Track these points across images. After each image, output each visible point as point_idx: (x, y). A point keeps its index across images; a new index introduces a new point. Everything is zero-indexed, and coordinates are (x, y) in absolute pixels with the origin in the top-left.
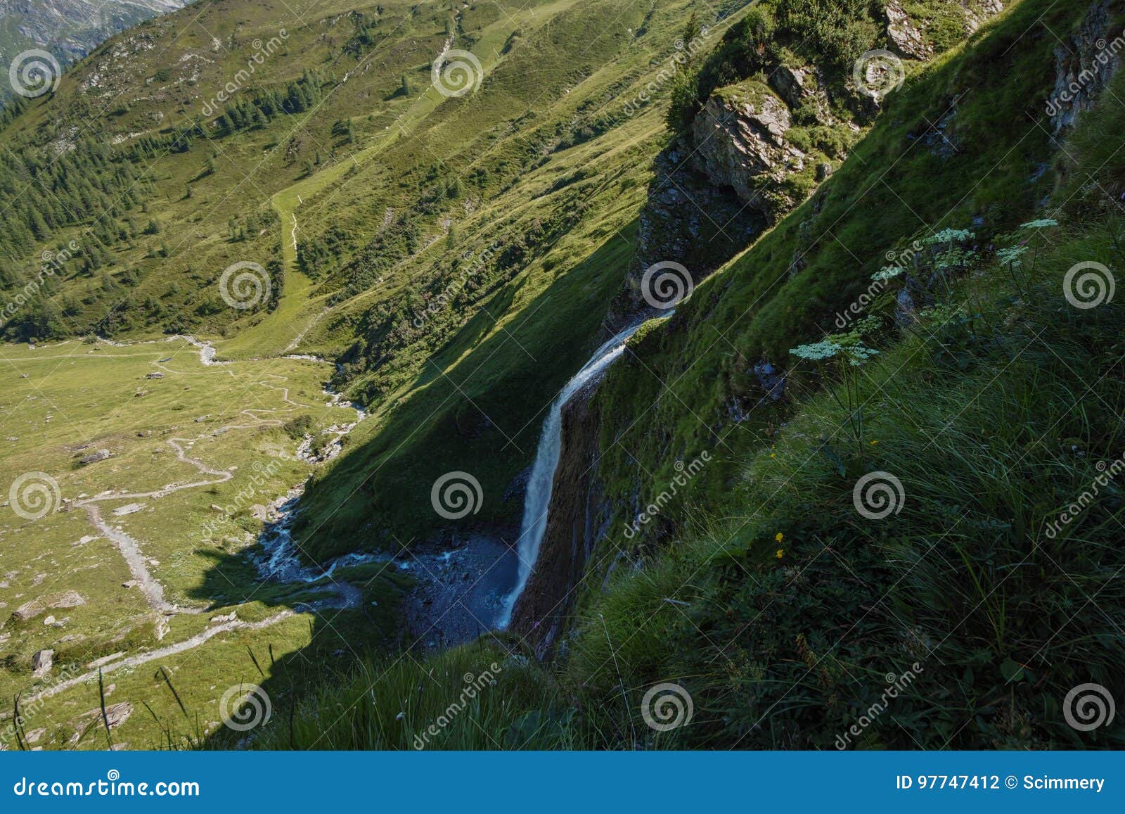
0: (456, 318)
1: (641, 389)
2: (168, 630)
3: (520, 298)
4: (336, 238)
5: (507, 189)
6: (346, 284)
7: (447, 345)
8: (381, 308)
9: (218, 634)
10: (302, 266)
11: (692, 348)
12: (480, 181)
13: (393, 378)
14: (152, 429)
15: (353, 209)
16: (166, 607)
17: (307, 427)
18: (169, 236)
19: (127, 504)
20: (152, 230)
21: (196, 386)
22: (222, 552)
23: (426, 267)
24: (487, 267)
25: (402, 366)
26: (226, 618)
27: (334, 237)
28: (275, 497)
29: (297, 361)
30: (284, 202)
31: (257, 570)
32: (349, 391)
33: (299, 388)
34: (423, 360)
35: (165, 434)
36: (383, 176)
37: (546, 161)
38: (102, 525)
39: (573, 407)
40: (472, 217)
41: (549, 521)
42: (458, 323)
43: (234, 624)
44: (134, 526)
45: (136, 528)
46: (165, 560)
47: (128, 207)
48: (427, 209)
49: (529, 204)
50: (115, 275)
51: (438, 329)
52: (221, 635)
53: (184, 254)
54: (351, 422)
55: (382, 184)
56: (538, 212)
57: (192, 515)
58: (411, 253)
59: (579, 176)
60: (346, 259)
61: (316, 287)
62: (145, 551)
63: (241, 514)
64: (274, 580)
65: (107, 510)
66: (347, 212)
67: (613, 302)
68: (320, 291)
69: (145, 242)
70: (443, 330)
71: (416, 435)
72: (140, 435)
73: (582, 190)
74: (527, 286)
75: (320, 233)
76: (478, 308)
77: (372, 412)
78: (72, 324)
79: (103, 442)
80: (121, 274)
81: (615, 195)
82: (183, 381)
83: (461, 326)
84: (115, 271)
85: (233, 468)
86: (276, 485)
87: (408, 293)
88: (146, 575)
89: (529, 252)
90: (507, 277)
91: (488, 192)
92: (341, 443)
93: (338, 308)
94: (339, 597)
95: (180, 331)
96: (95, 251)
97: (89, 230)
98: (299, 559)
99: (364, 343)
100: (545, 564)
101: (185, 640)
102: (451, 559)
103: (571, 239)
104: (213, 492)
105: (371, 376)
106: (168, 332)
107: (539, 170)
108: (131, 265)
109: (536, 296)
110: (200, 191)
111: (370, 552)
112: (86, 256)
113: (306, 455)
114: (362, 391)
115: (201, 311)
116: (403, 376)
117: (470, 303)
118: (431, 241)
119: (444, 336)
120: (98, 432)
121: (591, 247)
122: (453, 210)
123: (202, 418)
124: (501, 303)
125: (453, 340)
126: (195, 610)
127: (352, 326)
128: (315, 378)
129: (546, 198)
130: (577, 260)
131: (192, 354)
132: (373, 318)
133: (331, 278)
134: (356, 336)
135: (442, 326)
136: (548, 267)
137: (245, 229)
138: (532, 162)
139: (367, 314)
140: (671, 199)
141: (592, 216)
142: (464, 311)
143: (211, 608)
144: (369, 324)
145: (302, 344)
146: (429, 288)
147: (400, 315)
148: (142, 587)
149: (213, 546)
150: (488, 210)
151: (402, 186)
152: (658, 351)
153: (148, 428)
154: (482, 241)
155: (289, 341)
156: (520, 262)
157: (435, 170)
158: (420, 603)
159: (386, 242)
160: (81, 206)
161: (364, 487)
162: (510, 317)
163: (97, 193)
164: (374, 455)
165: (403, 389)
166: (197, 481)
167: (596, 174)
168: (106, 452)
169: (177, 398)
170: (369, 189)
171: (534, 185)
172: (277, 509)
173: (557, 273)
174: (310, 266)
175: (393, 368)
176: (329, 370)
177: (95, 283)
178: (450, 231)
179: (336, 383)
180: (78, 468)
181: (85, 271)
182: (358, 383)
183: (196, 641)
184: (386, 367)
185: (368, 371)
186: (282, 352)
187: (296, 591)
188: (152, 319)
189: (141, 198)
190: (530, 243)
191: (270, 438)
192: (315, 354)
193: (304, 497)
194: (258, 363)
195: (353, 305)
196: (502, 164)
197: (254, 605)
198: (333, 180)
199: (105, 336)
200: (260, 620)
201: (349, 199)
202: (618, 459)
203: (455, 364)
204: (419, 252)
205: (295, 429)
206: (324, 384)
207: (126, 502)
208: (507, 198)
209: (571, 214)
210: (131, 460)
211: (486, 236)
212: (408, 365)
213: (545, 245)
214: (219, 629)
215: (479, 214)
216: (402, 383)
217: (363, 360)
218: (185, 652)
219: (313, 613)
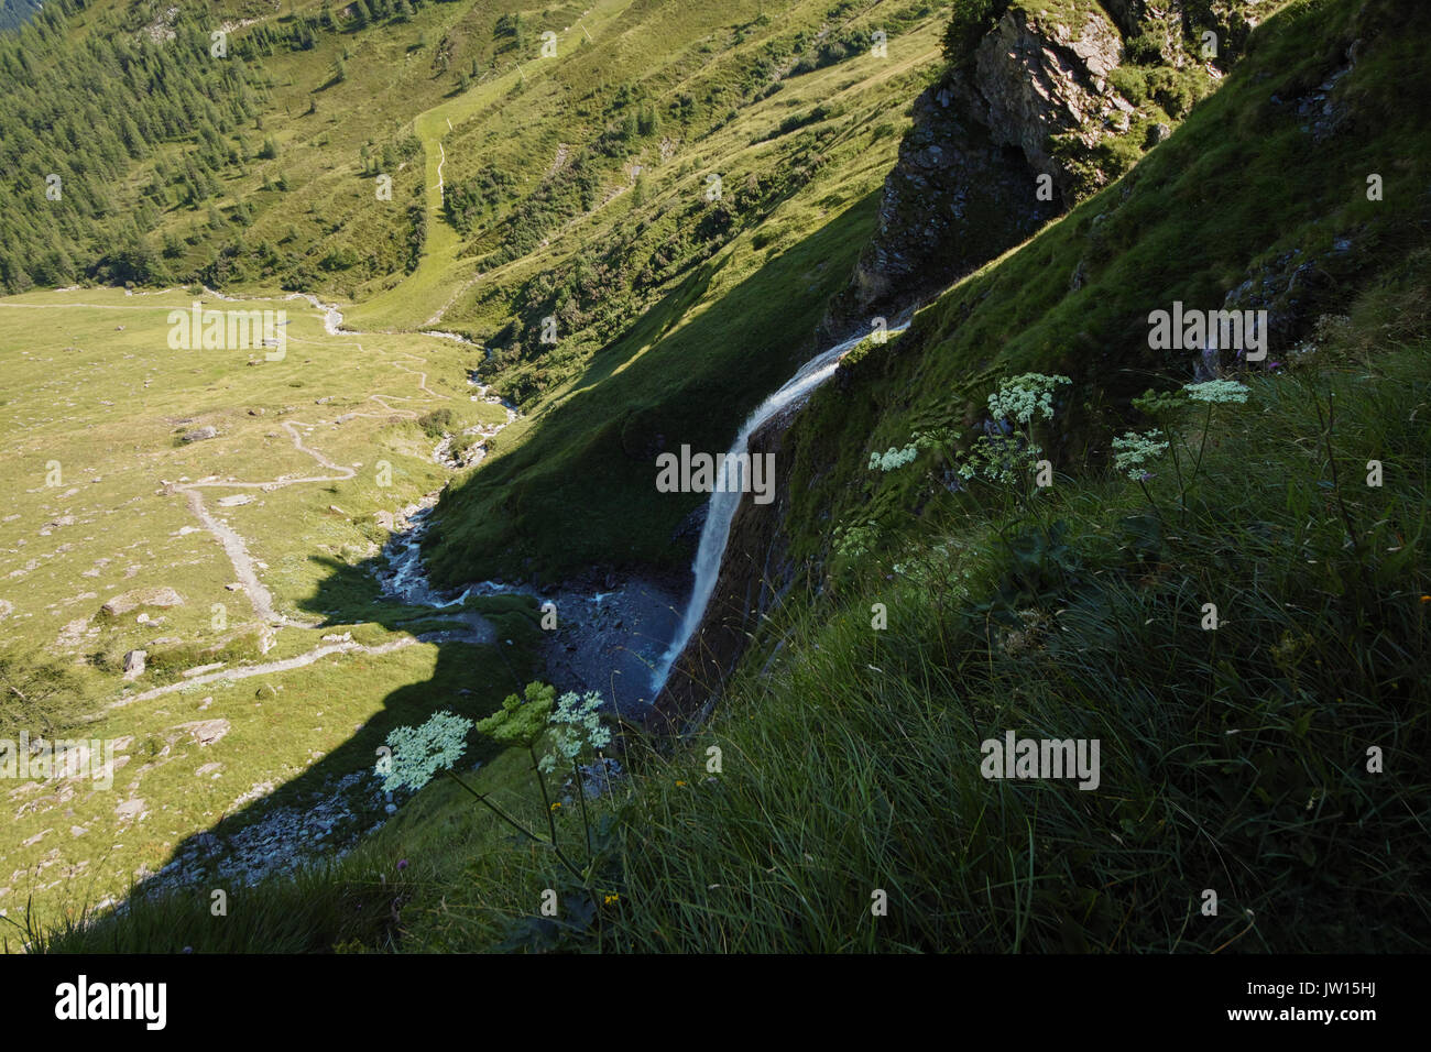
0: (636, 302)
1: (851, 423)
2: (275, 644)
3: (718, 284)
4: (492, 182)
5: (719, 127)
6: (502, 245)
7: (622, 337)
8: (543, 281)
9: (329, 655)
10: (449, 216)
11: (921, 379)
12: (683, 114)
13: (553, 373)
14: (266, 407)
15: (515, 142)
16: (274, 617)
17: (447, 423)
18: (289, 164)
19: (234, 494)
20: (267, 154)
21: (319, 360)
22: (340, 561)
23: (605, 228)
24: (681, 237)
25: (565, 359)
26: (340, 637)
27: (490, 180)
28: (405, 504)
29: (439, 340)
30: (432, 124)
31: (380, 587)
32: (499, 383)
33: (439, 374)
34: (591, 354)
35: (281, 415)
36: (557, 99)
37: (775, 89)
38: (205, 516)
39: (764, 437)
40: (670, 164)
41: (721, 574)
42: (638, 309)
43: (348, 645)
44: (242, 520)
45: (243, 523)
46: (273, 563)
47: (240, 122)
48: (610, 148)
49: (746, 151)
50: (223, 210)
51: (612, 315)
52: (333, 657)
53: (306, 188)
54: (499, 423)
55: (555, 110)
56: (756, 164)
57: (307, 515)
58: (586, 209)
59: (818, 115)
60: (504, 211)
61: (465, 246)
62: (253, 551)
63: (364, 520)
64: (397, 600)
65: (212, 498)
66: (507, 146)
67: (833, 301)
68: (470, 252)
69: (260, 168)
70: (619, 317)
71: (573, 449)
72: (251, 413)
73: (820, 136)
74: (729, 268)
75: (473, 173)
76: (665, 291)
77: (525, 413)
78: (176, 268)
79: (209, 417)
80: (231, 209)
81: (862, 147)
82: (303, 352)
83: (642, 313)
84: (224, 204)
85: (357, 464)
86: (406, 491)
87: (578, 264)
88: (253, 579)
89: (738, 220)
90: (706, 252)
91: (694, 131)
92: (485, 447)
93: (490, 275)
94: (468, 629)
95: (300, 289)
96: (200, 177)
97: (194, 148)
98: (429, 580)
99: (520, 325)
100: (711, 622)
101: (292, 657)
102: (603, 602)
103: (794, 206)
104: (333, 491)
105: (526, 368)
106: (286, 288)
107: (764, 103)
108: (243, 199)
109: (738, 282)
110: (327, 105)
111: (509, 582)
112: (189, 181)
113: (444, 458)
114: (514, 386)
115: (326, 265)
116: (564, 372)
117: (655, 284)
118: (613, 194)
119: (619, 325)
120: (204, 405)
121: (820, 219)
122: (645, 152)
123: (324, 400)
124: (693, 290)
125: (630, 331)
126: (306, 623)
127: (507, 301)
128: (459, 363)
129: (770, 145)
130: (798, 237)
131: (316, 319)
132: (533, 293)
133: (484, 236)
134: (511, 315)
135: (618, 311)
136: (759, 243)
137: (381, 160)
138: (756, 90)
139: (526, 286)
140: (930, 160)
141: (827, 176)
142: (646, 295)
143: (325, 625)
144: (527, 301)
145: (446, 319)
146: (605, 259)
147: (566, 293)
148: (248, 592)
149: (331, 554)
150: (689, 157)
151: (581, 114)
152: (881, 376)
153: (261, 405)
154: (678, 200)
155: (430, 313)
156: (725, 233)
157: (625, 94)
158: (563, 648)
159: (555, 192)
160: (183, 116)
161: (506, 506)
162: (702, 308)
163: (202, 100)
164: (522, 467)
165: (563, 389)
166: (315, 475)
167: (841, 113)
168: (212, 430)
169: (295, 372)
170: (537, 115)
171: (756, 124)
172: (407, 518)
173: (771, 253)
174: (459, 217)
175: (554, 361)
176: (476, 355)
177: (201, 218)
178: (638, 182)
179: (484, 372)
180: (180, 445)
181: (188, 201)
182: (510, 375)
183: (304, 661)
184: (545, 358)
185: (523, 361)
186: (420, 327)
187: (421, 617)
188: (268, 270)
189: (255, 110)
190: (741, 208)
191: (402, 433)
192: (462, 333)
193: (439, 508)
194: (392, 338)
195: (512, 273)
196: (715, 91)
197: (372, 626)
198: (492, 100)
199: (214, 287)
200: (378, 645)
201: (511, 128)
202: (809, 512)
203: (628, 364)
204: (596, 208)
205: (432, 425)
206: (469, 372)
207: (233, 491)
208: (717, 140)
209: (799, 170)
210: (240, 442)
211: (684, 193)
212: (571, 358)
213: (760, 212)
214: (331, 649)
215: (679, 161)
216: (562, 380)
217: (517, 347)
218: (292, 670)
219: (437, 644)
